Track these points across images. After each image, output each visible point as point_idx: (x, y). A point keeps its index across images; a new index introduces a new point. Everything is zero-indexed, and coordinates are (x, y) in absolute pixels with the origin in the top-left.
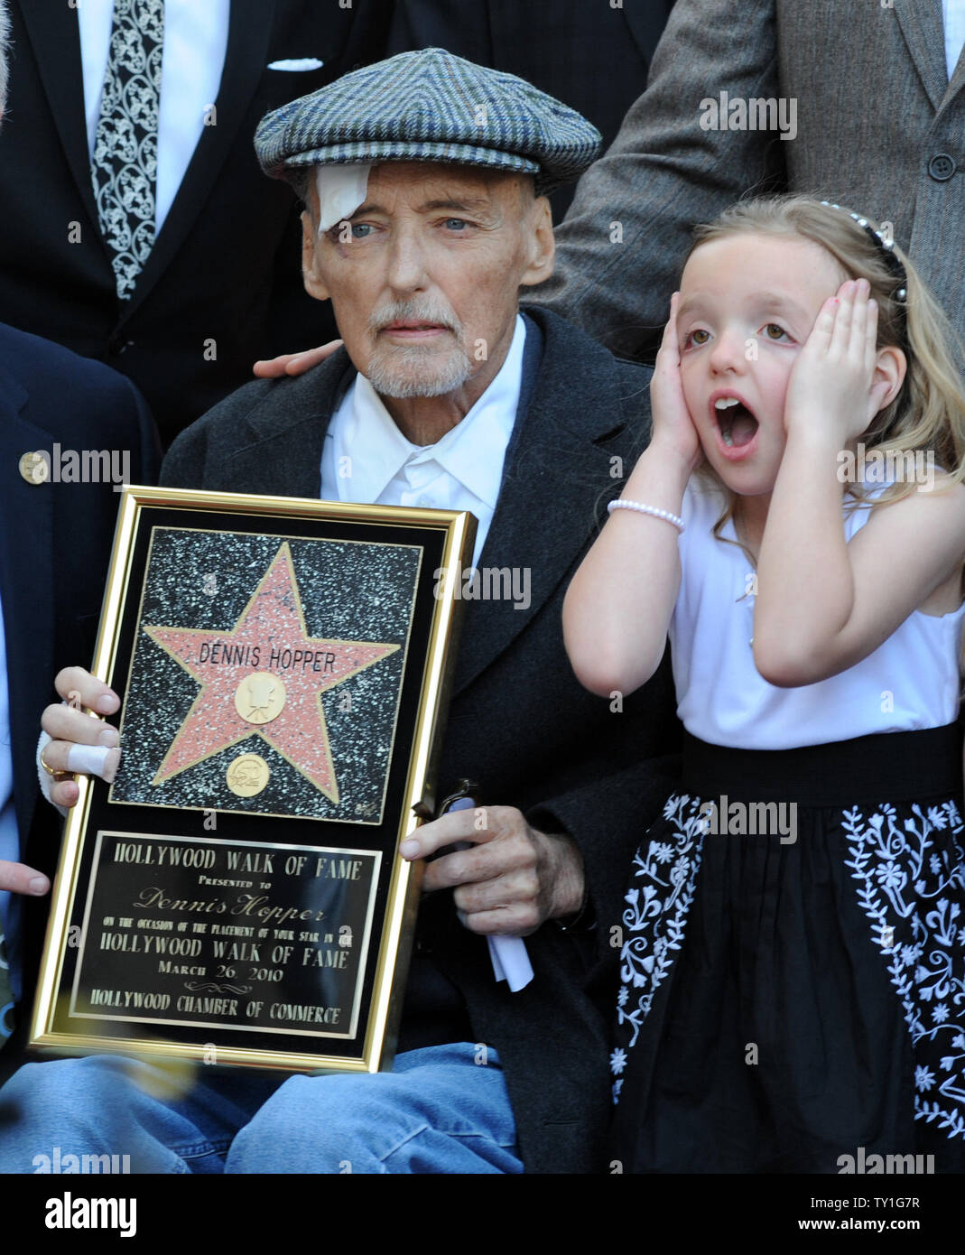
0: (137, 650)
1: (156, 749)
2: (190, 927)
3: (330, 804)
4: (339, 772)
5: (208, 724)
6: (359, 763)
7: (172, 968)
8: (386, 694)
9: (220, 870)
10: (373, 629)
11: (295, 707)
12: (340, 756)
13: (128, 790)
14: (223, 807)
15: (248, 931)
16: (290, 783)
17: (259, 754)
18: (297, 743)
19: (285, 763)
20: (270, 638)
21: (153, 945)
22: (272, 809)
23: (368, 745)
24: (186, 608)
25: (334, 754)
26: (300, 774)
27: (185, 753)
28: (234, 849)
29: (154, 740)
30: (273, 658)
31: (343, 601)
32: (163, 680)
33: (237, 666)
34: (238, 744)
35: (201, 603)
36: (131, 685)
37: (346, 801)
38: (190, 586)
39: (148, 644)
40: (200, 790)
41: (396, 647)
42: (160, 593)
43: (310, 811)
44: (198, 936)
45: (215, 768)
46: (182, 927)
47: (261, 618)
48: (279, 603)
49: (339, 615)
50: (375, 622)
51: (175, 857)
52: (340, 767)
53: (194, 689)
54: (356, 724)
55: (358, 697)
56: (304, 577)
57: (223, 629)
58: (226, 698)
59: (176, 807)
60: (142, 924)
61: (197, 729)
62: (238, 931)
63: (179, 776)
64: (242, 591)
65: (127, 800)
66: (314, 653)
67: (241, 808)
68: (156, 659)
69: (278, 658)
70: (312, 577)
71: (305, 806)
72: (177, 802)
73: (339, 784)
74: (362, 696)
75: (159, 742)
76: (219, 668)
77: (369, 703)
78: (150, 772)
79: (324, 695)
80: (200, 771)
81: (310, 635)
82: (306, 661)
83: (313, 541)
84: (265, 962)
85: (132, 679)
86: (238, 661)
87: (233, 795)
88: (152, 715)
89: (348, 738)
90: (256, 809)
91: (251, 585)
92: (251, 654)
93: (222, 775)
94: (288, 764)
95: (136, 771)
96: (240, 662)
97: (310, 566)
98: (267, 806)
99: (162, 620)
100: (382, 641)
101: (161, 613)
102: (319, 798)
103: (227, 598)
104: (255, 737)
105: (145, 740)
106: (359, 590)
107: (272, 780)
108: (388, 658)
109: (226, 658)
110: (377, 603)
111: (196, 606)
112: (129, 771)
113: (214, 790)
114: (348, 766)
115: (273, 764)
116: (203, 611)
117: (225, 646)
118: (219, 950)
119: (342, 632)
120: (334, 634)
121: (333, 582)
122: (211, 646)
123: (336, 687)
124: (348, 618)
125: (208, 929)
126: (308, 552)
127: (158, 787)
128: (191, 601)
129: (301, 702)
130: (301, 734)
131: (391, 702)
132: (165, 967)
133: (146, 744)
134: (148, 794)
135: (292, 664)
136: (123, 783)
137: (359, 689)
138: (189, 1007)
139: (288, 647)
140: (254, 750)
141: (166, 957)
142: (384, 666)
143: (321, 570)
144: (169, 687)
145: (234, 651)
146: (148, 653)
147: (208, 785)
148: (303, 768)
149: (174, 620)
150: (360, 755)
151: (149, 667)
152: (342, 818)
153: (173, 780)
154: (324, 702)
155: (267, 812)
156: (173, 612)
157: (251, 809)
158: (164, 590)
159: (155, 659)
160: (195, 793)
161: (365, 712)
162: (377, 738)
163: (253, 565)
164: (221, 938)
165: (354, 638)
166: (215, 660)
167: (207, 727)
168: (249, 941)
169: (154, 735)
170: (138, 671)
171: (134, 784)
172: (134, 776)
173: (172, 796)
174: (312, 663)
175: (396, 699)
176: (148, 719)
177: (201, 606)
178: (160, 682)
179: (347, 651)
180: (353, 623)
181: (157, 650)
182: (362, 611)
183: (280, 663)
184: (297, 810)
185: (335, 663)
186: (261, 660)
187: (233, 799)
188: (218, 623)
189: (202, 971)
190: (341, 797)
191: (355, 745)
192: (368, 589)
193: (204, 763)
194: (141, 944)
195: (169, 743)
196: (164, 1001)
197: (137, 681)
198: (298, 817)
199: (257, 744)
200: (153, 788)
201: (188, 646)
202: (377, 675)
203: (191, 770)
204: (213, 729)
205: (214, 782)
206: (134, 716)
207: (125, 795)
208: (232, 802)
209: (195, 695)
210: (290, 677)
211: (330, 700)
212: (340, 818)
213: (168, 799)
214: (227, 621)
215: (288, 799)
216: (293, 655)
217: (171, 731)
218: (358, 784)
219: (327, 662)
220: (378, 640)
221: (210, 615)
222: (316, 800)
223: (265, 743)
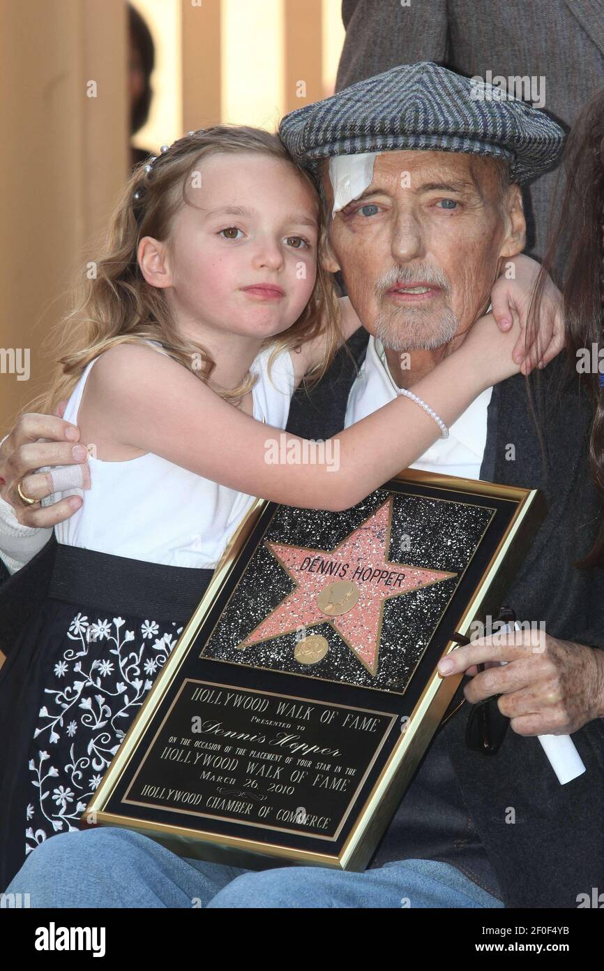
0: (255, 556)
1: (247, 625)
2: (233, 751)
3: (369, 676)
4: (382, 655)
5: (293, 612)
6: (400, 650)
7: (211, 776)
8: (435, 605)
9: (271, 713)
10: (442, 560)
11: (362, 608)
12: (388, 644)
13: (216, 650)
14: (285, 670)
15: (278, 758)
16: (342, 658)
17: (325, 636)
18: (357, 632)
19: (343, 644)
20: (359, 559)
21: (202, 759)
22: (323, 675)
23: (411, 638)
24: (302, 532)
25: (382, 642)
26: (352, 653)
27: (268, 630)
28: (284, 700)
29: (247, 618)
30: (357, 572)
31: (423, 539)
32: (268, 578)
33: (328, 575)
34: (311, 628)
35: (314, 530)
36: (242, 580)
37: (383, 675)
38: (309, 518)
39: (265, 554)
40: (272, 656)
41: (454, 575)
42: (285, 520)
43: (352, 679)
44: (239, 757)
45: (288, 641)
46: (228, 749)
47: (357, 545)
48: (374, 536)
49: (417, 548)
50: (443, 556)
51: (238, 702)
52: (383, 651)
53: (290, 587)
54: (406, 624)
55: (414, 605)
56: (399, 521)
57: (326, 549)
58: (312, 596)
59: (250, 666)
60: (197, 744)
61: (283, 615)
62: (270, 757)
63: (259, 645)
64: (348, 525)
65: (214, 657)
66: (390, 573)
67: (299, 671)
68: (268, 564)
69: (361, 573)
70: (405, 521)
71: (348, 675)
72: (251, 662)
73: (380, 663)
74: (417, 606)
75: (251, 621)
76: (313, 575)
77: (421, 611)
78: (237, 640)
79: (388, 601)
80: (276, 644)
81: (390, 559)
82: (381, 577)
83: (414, 497)
84: (284, 780)
85: (245, 576)
86: (329, 572)
87: (296, 662)
88: (252, 603)
89: (397, 633)
90: (311, 674)
91: (356, 522)
92: (341, 568)
93: (292, 649)
94: (345, 645)
95: (227, 638)
96: (331, 574)
97: (406, 513)
98: (320, 672)
99: (281, 538)
100: (444, 570)
101: (282, 533)
102: (361, 671)
103: (335, 529)
104: (325, 625)
105: (241, 618)
106: (438, 533)
107: (329, 655)
108: (445, 581)
109: (321, 569)
110: (449, 543)
111: (310, 532)
112: (222, 638)
113: (282, 657)
114: (390, 651)
115: (334, 644)
116: (314, 535)
117: (323, 562)
118: (251, 768)
119: (416, 560)
120: (409, 562)
121: (419, 526)
122: (312, 560)
123: (399, 597)
124: (423, 551)
125: (247, 753)
126: (408, 503)
127: (241, 651)
128: (307, 528)
129: (369, 604)
130: (362, 626)
131: (438, 611)
132: (205, 775)
133: (240, 621)
134: (230, 655)
135: (370, 578)
136: (214, 646)
137: (417, 600)
138: (215, 805)
139: (371, 566)
140: (322, 633)
141: (208, 768)
142: (441, 586)
143: (413, 517)
144: (271, 583)
145: (328, 565)
146: (262, 559)
147: (279, 653)
148: (357, 649)
149: (289, 539)
150: (402, 646)
151: (260, 569)
152: (375, 687)
153: (253, 647)
154: (387, 606)
155: (319, 677)
156: (291, 534)
157: (307, 674)
158: (289, 518)
159: (266, 564)
160: (268, 658)
161: (417, 616)
162: (420, 634)
163: (363, 508)
164: (254, 760)
165: (424, 566)
166: (313, 569)
167: (291, 614)
168: (275, 764)
169: (249, 615)
170: (251, 571)
171: (223, 647)
172: (224, 642)
173: (248, 659)
174: (386, 579)
175: (442, 609)
176: (247, 604)
177: (313, 532)
178: (265, 580)
179: (416, 573)
180: (426, 555)
181: (270, 558)
182: (435, 547)
183: (361, 576)
184: (342, 678)
185: (404, 581)
186: (347, 573)
187: (296, 664)
188: (322, 545)
189: (233, 781)
190: (378, 672)
191: (401, 637)
192: (446, 533)
193: (281, 638)
194: (192, 758)
195: (259, 622)
196: (196, 799)
197: (247, 578)
198: (341, 682)
199: (326, 629)
200: (236, 651)
201: (294, 558)
202: (433, 592)
203: (269, 641)
204: (295, 616)
205: (284, 652)
206: (238, 600)
207: (213, 653)
208: (294, 667)
209: (289, 591)
210: (365, 586)
211: (392, 605)
212: (372, 686)
213: (245, 660)
214: (330, 544)
215: (337, 669)
216: (373, 573)
217: (263, 614)
218: (394, 665)
219: (397, 579)
220: (442, 569)
221: (318, 538)
222: (358, 672)
223: (332, 630)
